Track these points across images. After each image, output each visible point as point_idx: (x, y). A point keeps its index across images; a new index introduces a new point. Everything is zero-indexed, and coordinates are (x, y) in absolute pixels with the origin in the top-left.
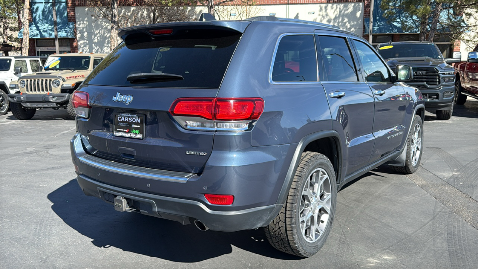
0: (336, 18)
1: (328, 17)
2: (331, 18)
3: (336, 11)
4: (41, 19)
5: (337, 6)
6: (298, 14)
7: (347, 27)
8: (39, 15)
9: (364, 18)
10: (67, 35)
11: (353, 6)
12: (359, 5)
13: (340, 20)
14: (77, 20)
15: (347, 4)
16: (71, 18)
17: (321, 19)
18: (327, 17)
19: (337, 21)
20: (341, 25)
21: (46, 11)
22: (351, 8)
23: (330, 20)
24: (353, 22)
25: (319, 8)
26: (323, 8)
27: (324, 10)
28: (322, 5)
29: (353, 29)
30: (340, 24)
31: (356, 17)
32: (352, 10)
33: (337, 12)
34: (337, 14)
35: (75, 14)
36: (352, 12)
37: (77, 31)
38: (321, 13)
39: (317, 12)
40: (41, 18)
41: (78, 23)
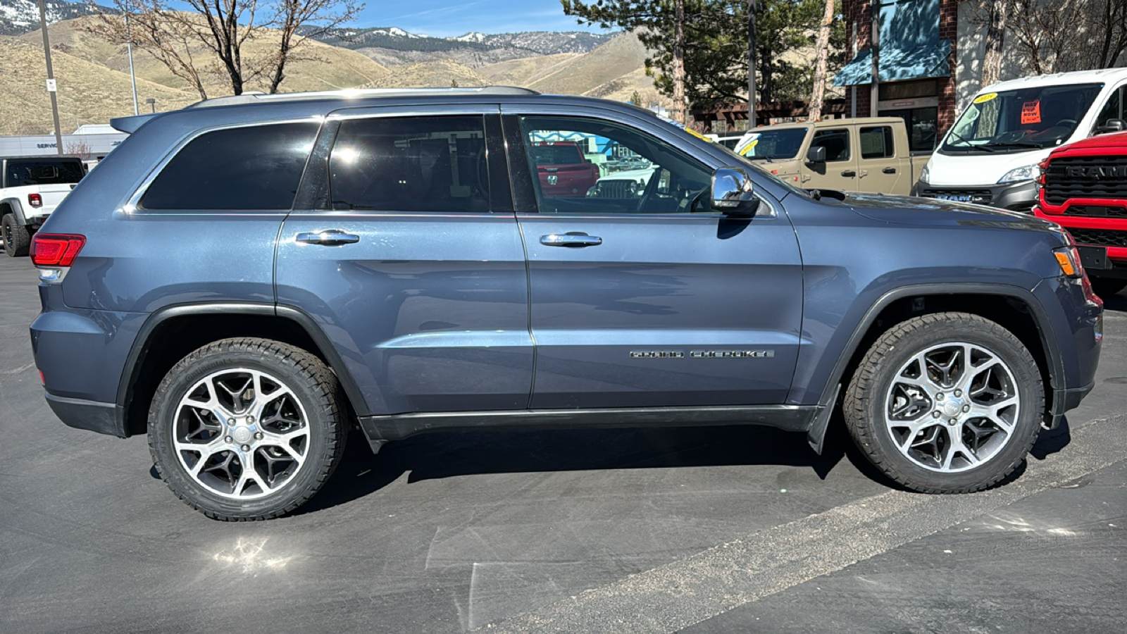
4: (888, 39)
8: (885, 32)
14: (959, 33)
16: (946, 29)
21: (900, 20)
35: (955, 19)
37: (958, 58)
40: (888, 38)
41: (962, 39)
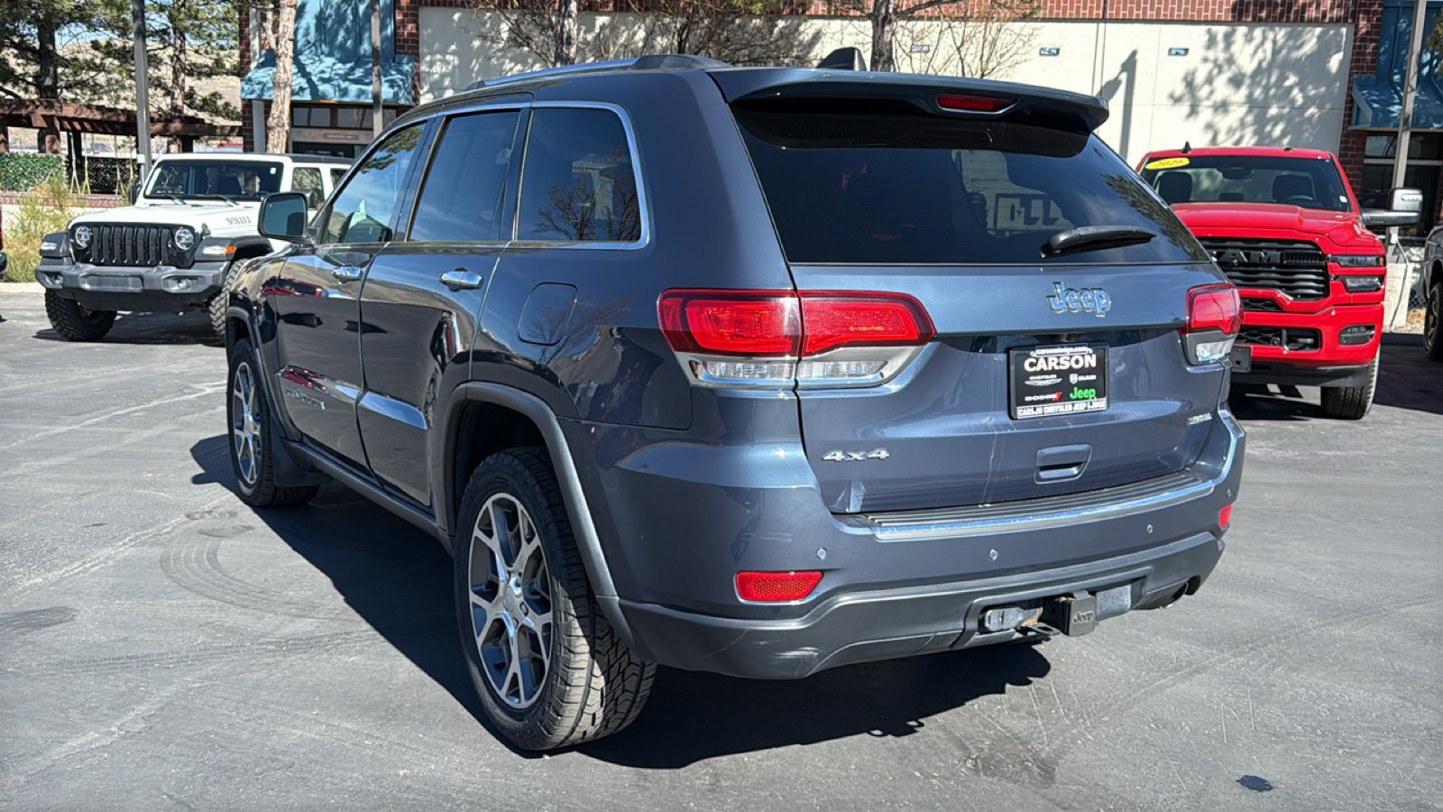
0: (1258, 71)
1: (1233, 67)
2: (1243, 71)
3: (1260, 50)
4: (312, 41)
5: (1264, 32)
6: (1134, 53)
7: (1293, 101)
8: (307, 29)
9: (1351, 75)
10: (396, 95)
11: (1319, 37)
12: (1338, 34)
13: (1273, 79)
14: (423, 50)
15: (1300, 29)
16: (405, 41)
17: (1210, 72)
18: (1230, 68)
19: (1264, 82)
20: (1275, 96)
21: (330, 16)
22: (1310, 40)
23: (1240, 78)
24: (1314, 88)
25: (1206, 38)
26: (1220, 38)
27: (1221, 45)
28: (1215, 28)
29: (1312, 110)
30: (1272, 92)
31: (1328, 71)
32: (1316, 48)
33: (1265, 51)
34: (1264, 59)
35: (417, 29)
36: (1312, 54)
37: (423, 83)
38: (1211, 55)
39: (1197, 51)
40: (312, 36)
41: (428, 58)
